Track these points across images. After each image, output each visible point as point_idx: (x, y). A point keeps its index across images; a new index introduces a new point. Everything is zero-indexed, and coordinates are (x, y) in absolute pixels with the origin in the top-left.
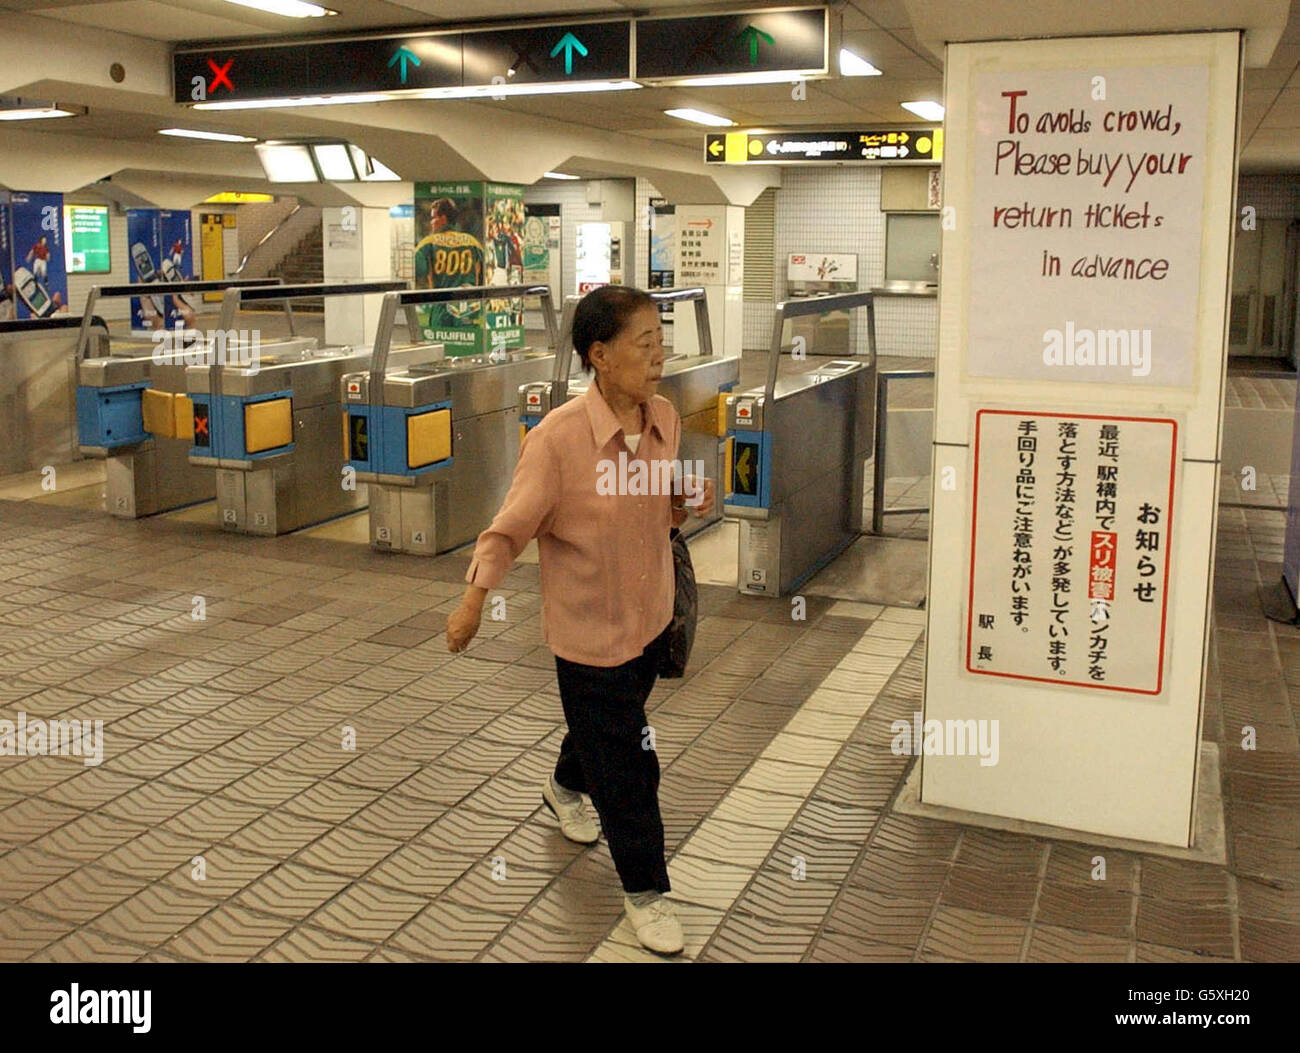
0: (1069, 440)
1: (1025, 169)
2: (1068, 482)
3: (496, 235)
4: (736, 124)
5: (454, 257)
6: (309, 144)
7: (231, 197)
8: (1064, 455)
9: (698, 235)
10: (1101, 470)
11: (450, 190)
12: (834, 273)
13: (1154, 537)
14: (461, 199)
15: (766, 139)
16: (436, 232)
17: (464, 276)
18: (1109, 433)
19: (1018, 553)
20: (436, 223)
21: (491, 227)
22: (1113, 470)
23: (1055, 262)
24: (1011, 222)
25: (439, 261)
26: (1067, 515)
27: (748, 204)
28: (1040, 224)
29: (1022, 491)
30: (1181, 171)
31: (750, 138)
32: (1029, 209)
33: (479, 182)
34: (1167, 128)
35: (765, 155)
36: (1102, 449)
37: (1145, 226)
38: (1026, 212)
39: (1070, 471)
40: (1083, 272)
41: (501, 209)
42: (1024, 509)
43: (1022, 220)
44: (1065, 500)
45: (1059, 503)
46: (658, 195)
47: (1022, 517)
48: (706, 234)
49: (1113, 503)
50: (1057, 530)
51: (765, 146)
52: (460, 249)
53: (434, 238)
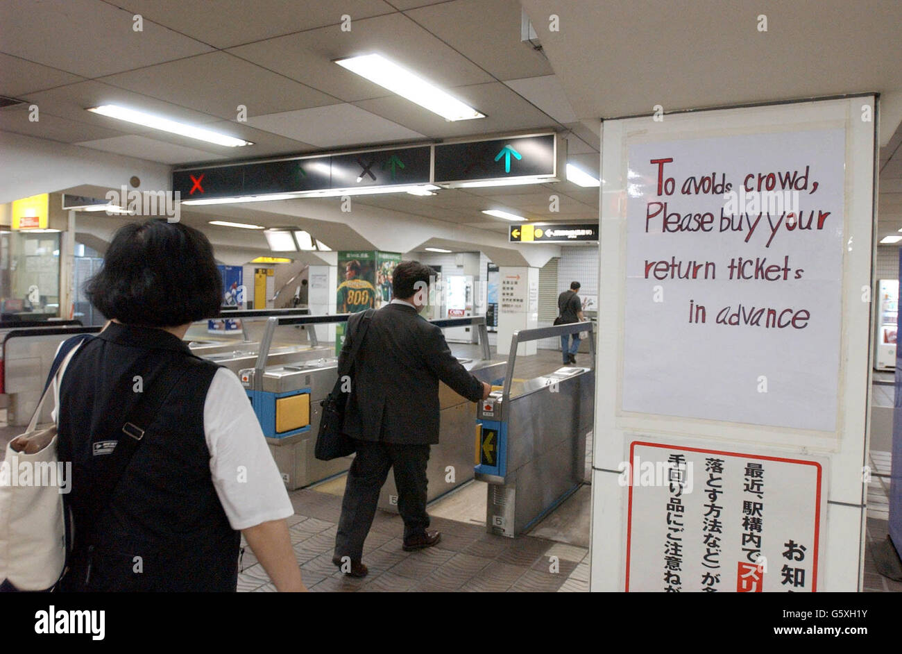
0: (716, 475)
1: (671, 227)
2: (715, 513)
3: (383, 282)
4: (527, 220)
5: (358, 295)
6: (292, 230)
7: (269, 260)
8: (711, 488)
9: (512, 284)
10: (747, 505)
11: (357, 256)
12: (591, 306)
13: (800, 573)
14: (362, 261)
15: (544, 229)
16: (349, 280)
17: (364, 305)
18: (754, 471)
19: (669, 575)
20: (349, 274)
21: (380, 277)
22: (758, 506)
23: (701, 311)
24: (660, 274)
25: (350, 297)
26: (714, 545)
27: (541, 266)
28: (687, 276)
29: (672, 518)
30: (820, 226)
31: (536, 228)
32: (677, 263)
33: (373, 251)
34: (805, 187)
35: (544, 238)
36: (747, 485)
37: (785, 278)
38: (673, 266)
39: (717, 503)
40: (727, 320)
41: (387, 267)
42: (674, 535)
43: (669, 273)
44: (712, 530)
45: (707, 533)
46: (490, 261)
47: (672, 542)
48: (516, 283)
49: (759, 538)
50: (705, 558)
51: (544, 232)
52: (362, 290)
53: (348, 283)
